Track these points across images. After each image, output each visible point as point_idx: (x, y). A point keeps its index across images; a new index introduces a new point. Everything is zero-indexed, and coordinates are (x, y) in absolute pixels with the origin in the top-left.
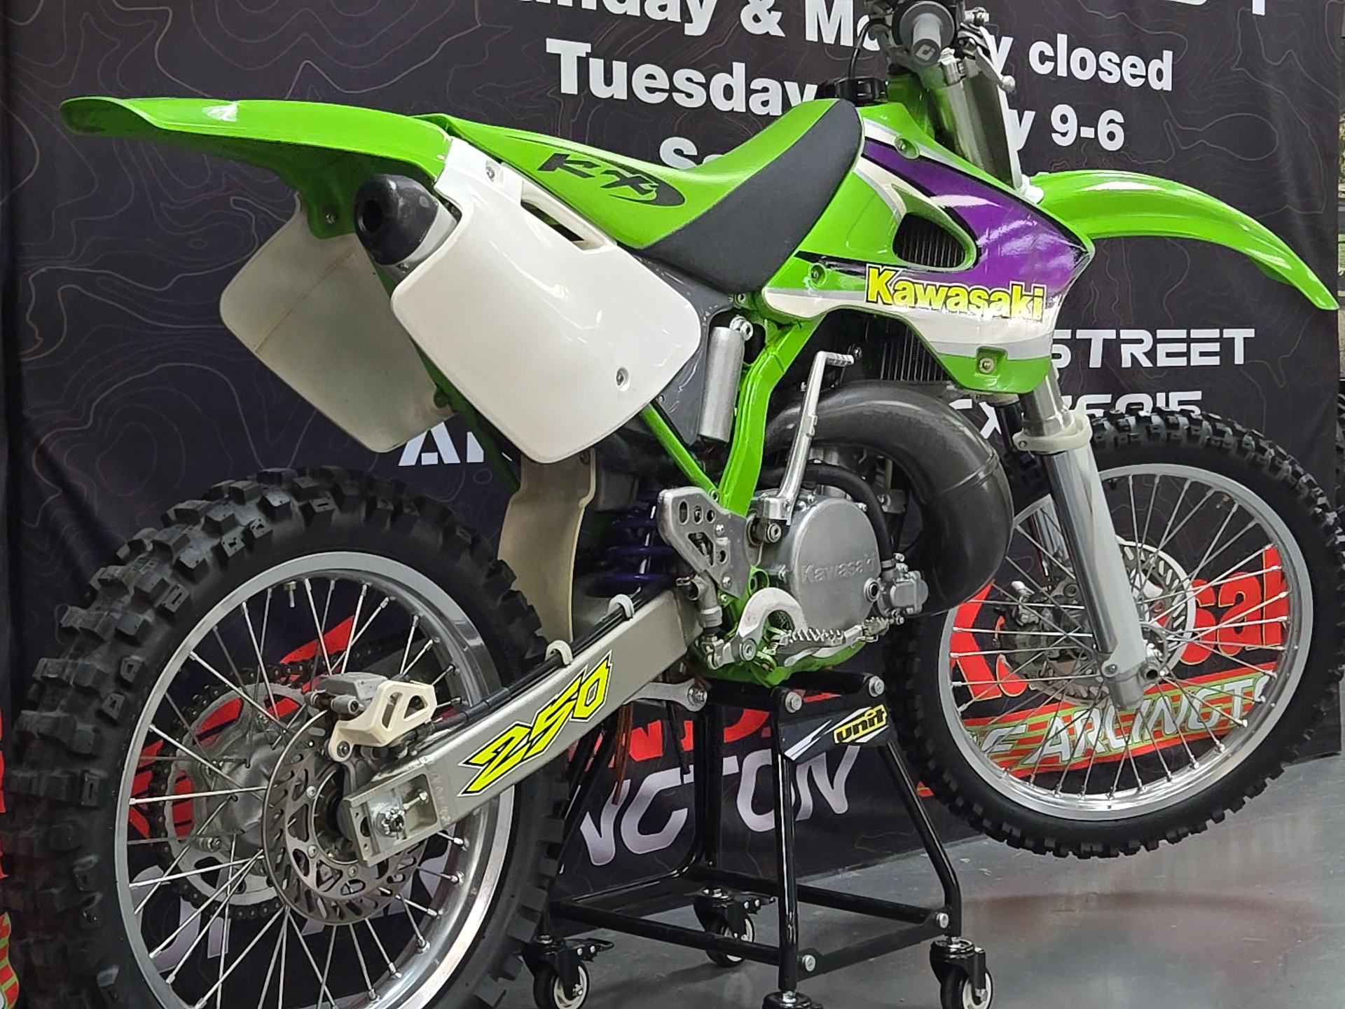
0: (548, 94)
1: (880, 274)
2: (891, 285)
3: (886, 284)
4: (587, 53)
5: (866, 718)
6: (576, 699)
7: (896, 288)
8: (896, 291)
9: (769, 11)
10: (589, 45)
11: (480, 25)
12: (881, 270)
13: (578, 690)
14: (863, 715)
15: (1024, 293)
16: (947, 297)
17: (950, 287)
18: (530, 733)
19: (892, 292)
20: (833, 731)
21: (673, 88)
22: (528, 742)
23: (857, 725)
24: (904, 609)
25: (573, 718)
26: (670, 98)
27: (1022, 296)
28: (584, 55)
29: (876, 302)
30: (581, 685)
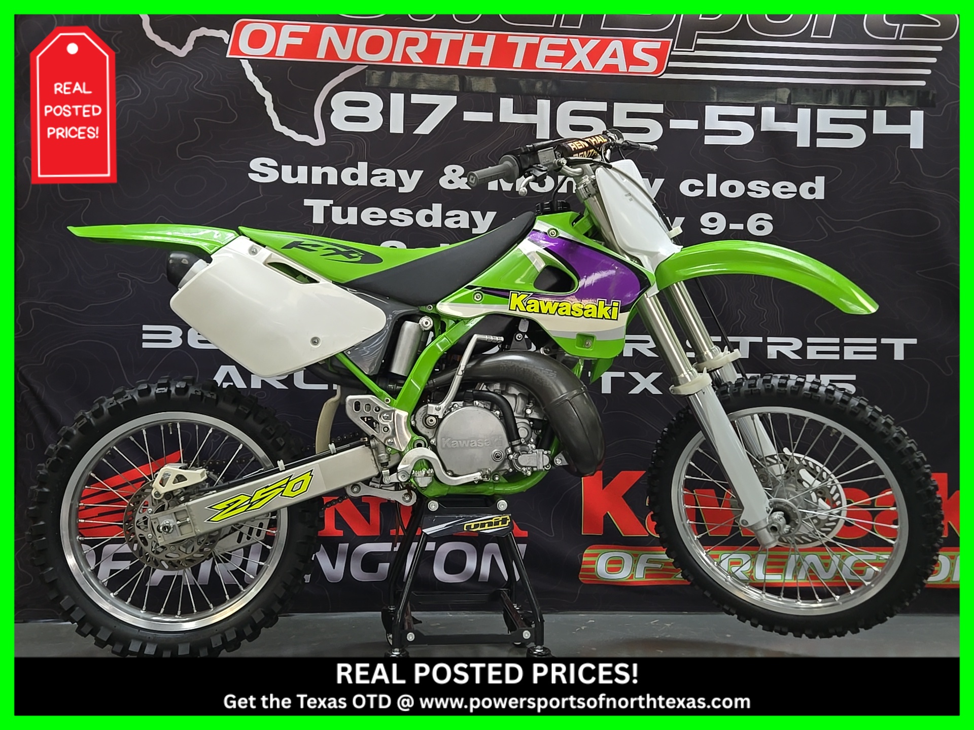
0: (304, 224)
1: (518, 296)
2: (525, 302)
3: (522, 301)
4: (330, 205)
5: (493, 521)
6: (285, 487)
7: (528, 303)
8: (527, 304)
9: (460, 177)
10: (332, 201)
11: (262, 196)
12: (519, 294)
13: (287, 483)
14: (491, 519)
15: (606, 305)
16: (558, 308)
17: (560, 302)
18: (251, 499)
19: (525, 305)
20: (465, 524)
21: (390, 217)
22: (249, 503)
23: (485, 523)
24: (532, 467)
25: (281, 495)
26: (388, 222)
27: (605, 306)
28: (329, 205)
29: (516, 310)
30: (288, 481)
